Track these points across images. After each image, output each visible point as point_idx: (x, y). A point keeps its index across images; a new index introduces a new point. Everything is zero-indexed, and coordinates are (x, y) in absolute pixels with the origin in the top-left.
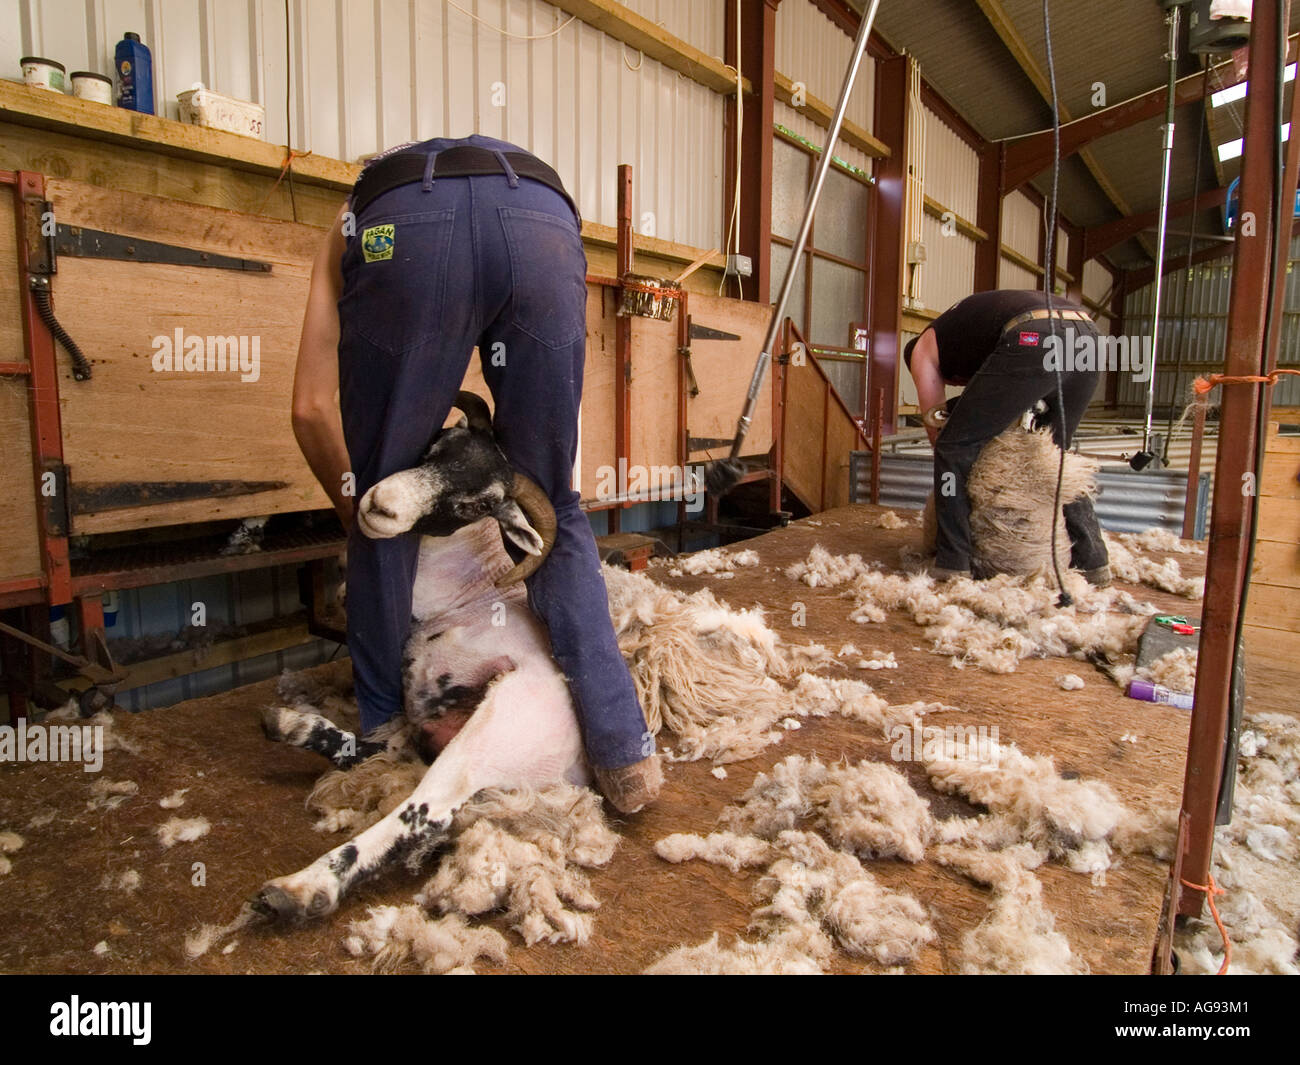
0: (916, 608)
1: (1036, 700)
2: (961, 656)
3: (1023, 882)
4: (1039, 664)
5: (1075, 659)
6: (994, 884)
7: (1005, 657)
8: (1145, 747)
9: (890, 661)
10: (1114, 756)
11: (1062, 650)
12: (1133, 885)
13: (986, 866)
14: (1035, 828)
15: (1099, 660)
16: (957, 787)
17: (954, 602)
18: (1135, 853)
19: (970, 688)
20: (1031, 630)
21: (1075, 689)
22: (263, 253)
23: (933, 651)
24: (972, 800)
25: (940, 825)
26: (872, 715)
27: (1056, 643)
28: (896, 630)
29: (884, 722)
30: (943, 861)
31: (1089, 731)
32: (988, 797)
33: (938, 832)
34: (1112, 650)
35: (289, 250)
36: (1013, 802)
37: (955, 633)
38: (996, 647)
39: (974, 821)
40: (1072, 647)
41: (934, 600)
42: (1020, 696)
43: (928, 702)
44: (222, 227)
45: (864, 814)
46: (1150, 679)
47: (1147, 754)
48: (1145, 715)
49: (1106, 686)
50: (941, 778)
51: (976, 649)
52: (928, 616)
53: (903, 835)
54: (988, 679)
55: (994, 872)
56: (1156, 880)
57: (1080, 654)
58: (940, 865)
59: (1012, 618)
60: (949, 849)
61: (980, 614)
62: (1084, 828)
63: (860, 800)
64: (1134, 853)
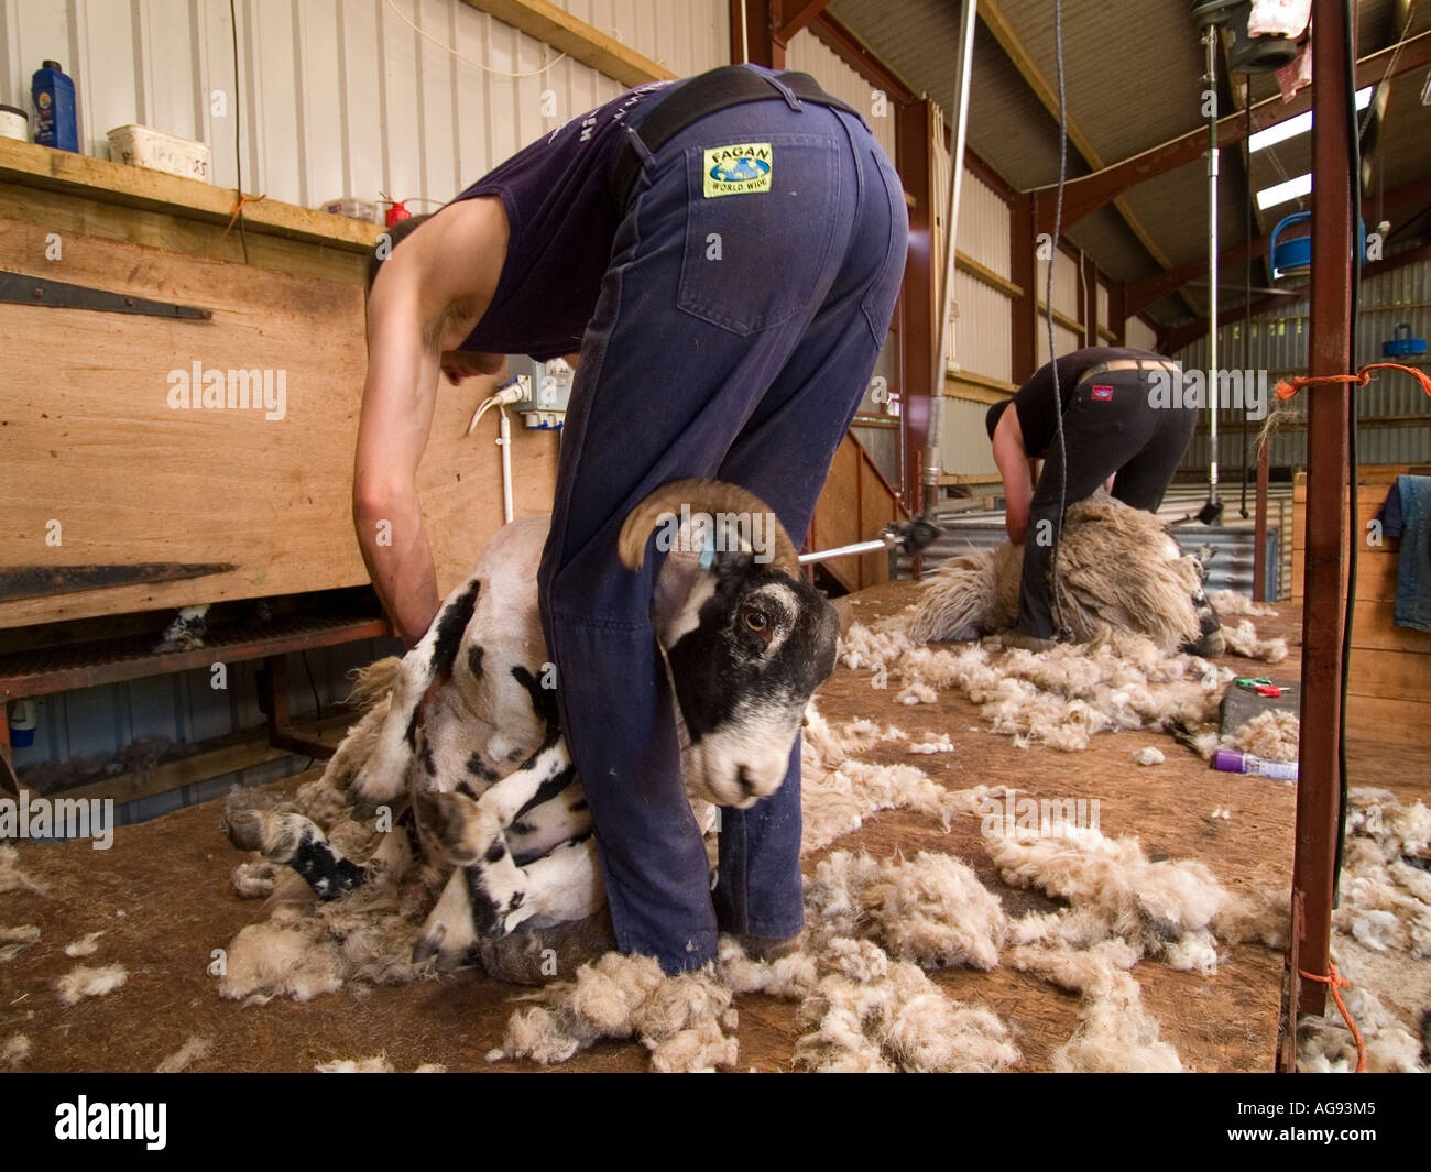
0: (971, 684)
1: (1113, 777)
2: (1024, 734)
3: (1118, 984)
4: (1112, 739)
5: (1151, 731)
6: (1084, 988)
7: (1074, 732)
8: (1240, 822)
9: (945, 744)
10: (1206, 834)
11: (1136, 722)
12: (1244, 980)
13: (1073, 967)
14: (1126, 920)
15: (1177, 731)
16: (1031, 879)
17: (1012, 675)
18: (1243, 942)
19: (1037, 769)
20: (1101, 701)
21: (1154, 764)
22: (202, 298)
23: (993, 731)
24: (1050, 893)
25: (1015, 924)
26: (927, 803)
27: (1128, 715)
28: (949, 710)
29: (943, 809)
30: (1022, 965)
31: (1175, 809)
32: (1069, 888)
33: (1013, 932)
34: (1191, 719)
35: (233, 295)
36: (1098, 891)
37: (1015, 709)
38: (1063, 722)
39: (1054, 917)
40: (1147, 718)
41: (990, 675)
42: (1094, 775)
43: (990, 786)
44: (150, 267)
45: (926, 914)
46: (1237, 748)
47: (1243, 830)
48: (1235, 787)
49: (1188, 759)
50: (1012, 869)
51: (1040, 725)
52: (985, 693)
53: (973, 938)
54: (1057, 758)
55: (1083, 974)
56: (1271, 973)
57: (1157, 726)
58: (1018, 971)
59: (1079, 689)
60: (1028, 951)
61: (1042, 687)
62: (1183, 917)
63: (919, 899)
64: (1241, 942)
